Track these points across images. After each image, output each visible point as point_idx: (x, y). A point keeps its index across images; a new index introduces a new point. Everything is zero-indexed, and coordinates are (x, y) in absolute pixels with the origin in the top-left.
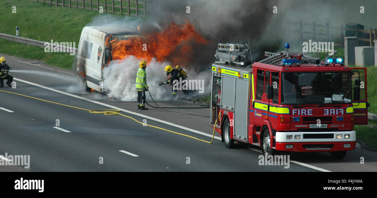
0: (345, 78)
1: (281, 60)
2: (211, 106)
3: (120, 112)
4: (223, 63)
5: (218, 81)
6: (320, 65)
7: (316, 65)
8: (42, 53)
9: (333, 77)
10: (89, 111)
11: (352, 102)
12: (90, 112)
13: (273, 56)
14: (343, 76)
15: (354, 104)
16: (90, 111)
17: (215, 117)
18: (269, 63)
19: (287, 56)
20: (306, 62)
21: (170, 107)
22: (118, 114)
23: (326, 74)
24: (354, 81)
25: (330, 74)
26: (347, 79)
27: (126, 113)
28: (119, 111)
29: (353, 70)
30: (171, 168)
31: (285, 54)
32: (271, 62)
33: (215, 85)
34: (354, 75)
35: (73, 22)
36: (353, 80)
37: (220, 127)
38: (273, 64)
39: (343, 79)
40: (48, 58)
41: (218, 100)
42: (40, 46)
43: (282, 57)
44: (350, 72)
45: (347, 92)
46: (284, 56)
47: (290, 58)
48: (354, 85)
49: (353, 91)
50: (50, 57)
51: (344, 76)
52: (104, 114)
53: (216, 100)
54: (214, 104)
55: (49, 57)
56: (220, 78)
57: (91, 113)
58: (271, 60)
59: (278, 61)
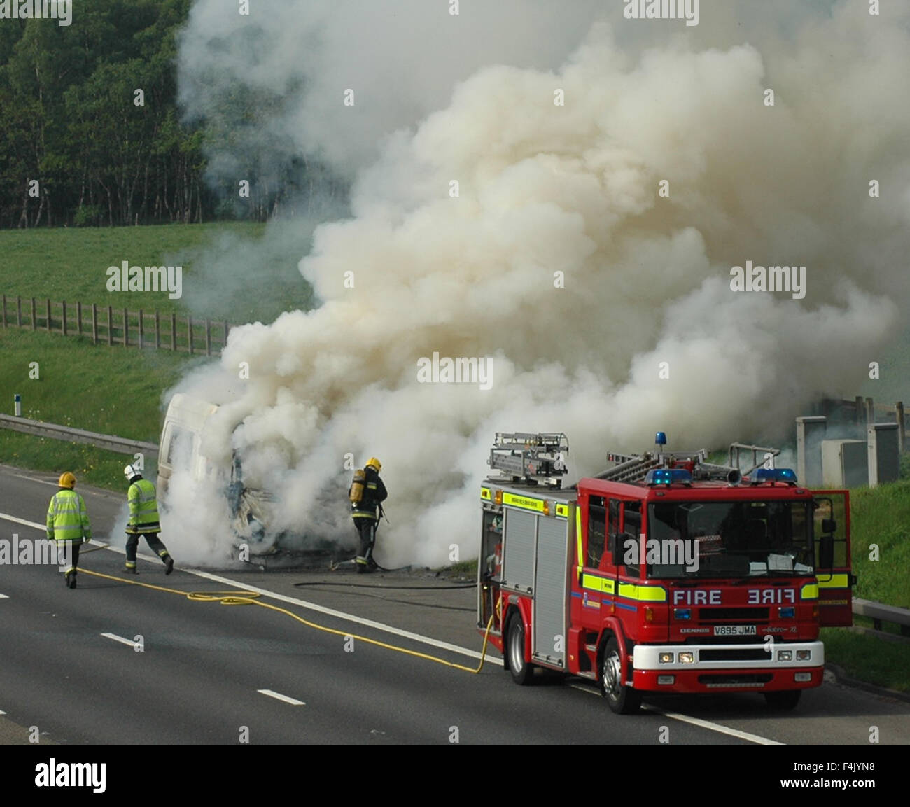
0: (798, 515)
1: (646, 473)
2: (479, 583)
3: (261, 597)
4: (508, 479)
5: (494, 522)
6: (739, 484)
7: (730, 485)
8: (74, 457)
9: (771, 512)
10: (186, 595)
11: (816, 572)
12: (189, 597)
13: (627, 462)
14: (793, 511)
15: (819, 577)
16: (188, 594)
17: (487, 610)
18: (616, 479)
19: (661, 462)
20: (705, 477)
21: (380, 585)
22: (253, 604)
23: (754, 505)
24: (821, 523)
25: (763, 505)
26: (803, 518)
27: (276, 599)
28: (258, 595)
29: (818, 496)
30: (383, 733)
31: (656, 458)
32: (623, 476)
33: (489, 532)
34: (818, 507)
35: (149, 383)
36: (818, 519)
37: (499, 633)
38: (627, 481)
39: (794, 518)
40: (90, 469)
41: (496, 570)
42: (71, 440)
43: (647, 466)
44: (810, 500)
45: (804, 548)
46: (654, 463)
47: (666, 467)
48: (818, 532)
49: (817, 545)
50: (94, 466)
51: (797, 510)
52: (222, 603)
53: (490, 570)
54: (486, 579)
55: (92, 467)
56: (500, 516)
57: (191, 600)
58: (621, 473)
59: (640, 476)
